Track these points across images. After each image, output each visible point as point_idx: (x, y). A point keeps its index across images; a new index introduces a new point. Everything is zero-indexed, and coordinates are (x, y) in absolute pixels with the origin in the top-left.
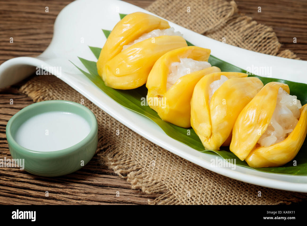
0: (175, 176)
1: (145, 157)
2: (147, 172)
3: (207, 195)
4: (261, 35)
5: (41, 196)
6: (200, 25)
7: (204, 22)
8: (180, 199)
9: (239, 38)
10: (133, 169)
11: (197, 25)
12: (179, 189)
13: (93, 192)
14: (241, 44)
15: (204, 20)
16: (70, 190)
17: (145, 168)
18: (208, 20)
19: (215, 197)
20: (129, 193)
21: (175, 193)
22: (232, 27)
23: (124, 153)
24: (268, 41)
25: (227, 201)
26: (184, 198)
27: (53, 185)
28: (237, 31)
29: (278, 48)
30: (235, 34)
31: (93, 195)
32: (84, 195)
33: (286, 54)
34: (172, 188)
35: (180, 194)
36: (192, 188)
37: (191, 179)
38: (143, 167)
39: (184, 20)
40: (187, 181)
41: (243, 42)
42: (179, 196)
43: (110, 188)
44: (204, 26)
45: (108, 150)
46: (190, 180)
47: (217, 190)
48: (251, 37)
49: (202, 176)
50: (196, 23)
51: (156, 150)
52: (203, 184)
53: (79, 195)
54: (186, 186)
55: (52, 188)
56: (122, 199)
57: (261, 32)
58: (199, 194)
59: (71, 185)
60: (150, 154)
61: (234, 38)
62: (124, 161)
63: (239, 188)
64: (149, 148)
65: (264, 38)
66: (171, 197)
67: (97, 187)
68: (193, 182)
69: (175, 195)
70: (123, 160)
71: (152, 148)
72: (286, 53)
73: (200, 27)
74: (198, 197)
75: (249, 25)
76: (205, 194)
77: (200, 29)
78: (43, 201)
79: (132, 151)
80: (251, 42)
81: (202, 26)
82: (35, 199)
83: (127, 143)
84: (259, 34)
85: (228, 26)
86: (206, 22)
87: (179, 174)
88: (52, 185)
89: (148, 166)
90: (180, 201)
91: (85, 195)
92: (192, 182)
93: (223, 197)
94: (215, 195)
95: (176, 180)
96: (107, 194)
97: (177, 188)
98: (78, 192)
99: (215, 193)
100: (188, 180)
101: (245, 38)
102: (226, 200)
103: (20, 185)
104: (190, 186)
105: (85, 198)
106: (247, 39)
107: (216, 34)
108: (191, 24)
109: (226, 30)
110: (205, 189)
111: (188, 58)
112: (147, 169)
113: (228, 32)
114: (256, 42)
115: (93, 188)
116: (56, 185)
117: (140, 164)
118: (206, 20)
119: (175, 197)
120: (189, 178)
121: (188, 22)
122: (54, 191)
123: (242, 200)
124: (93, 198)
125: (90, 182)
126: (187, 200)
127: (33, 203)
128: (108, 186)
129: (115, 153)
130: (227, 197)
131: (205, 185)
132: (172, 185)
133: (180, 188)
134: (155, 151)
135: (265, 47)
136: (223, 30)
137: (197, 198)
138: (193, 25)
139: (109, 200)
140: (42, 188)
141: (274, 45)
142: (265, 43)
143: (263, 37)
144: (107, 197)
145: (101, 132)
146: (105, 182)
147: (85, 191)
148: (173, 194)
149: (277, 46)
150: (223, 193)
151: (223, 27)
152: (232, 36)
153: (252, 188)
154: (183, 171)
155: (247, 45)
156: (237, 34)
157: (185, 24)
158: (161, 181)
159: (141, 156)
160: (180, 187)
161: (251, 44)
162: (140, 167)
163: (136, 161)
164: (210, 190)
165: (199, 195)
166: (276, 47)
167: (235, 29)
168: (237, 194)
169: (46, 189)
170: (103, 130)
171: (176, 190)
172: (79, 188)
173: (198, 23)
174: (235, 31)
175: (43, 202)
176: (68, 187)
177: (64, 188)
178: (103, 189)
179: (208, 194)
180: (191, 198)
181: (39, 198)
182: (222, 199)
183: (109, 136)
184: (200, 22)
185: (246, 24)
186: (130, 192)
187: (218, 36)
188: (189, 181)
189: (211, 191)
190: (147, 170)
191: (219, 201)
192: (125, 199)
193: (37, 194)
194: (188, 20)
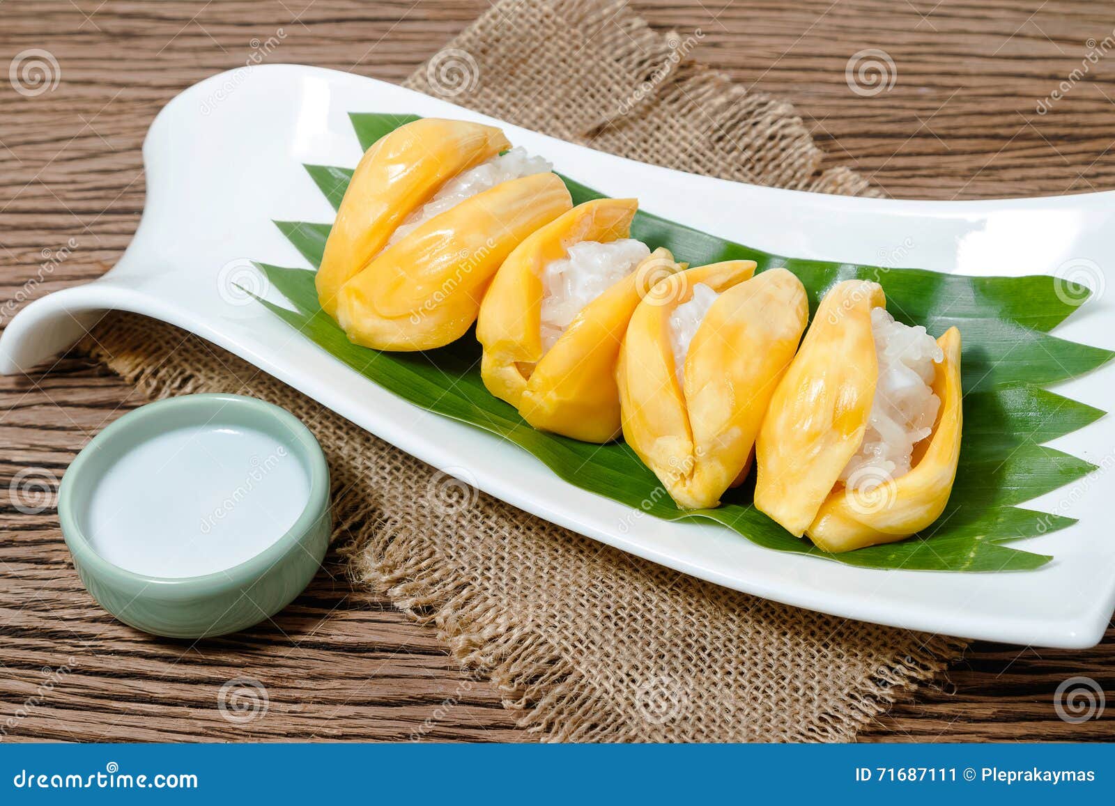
0: (572, 603)
1: (474, 541)
2: (486, 594)
3: (673, 660)
4: (759, 127)
5: (181, 699)
6: (580, 106)
7: (592, 96)
8: (598, 679)
9: (697, 138)
10: (446, 588)
11: (574, 106)
12: (588, 648)
13: (334, 672)
14: (703, 155)
15: (592, 90)
16: (265, 670)
17: (479, 582)
18: (603, 90)
19: (696, 665)
20: (438, 668)
21: (579, 663)
22: (675, 106)
23: (411, 538)
24: (783, 144)
25: (732, 677)
26: (607, 678)
27: (212, 658)
28: (690, 117)
29: (814, 164)
30: (684, 127)
31: (335, 683)
32: (307, 684)
33: (840, 179)
34: (571, 648)
35: (595, 666)
36: (625, 639)
37: (619, 612)
38: (475, 579)
39: (534, 94)
40: (608, 617)
41: (712, 149)
42: (594, 671)
43: (383, 654)
44: (593, 107)
45: (364, 529)
46: (616, 614)
47: (700, 640)
48: (732, 133)
49: (649, 594)
50: (568, 101)
51: (502, 516)
52: (655, 622)
53: (294, 686)
54: (609, 636)
55: (214, 669)
56: (423, 692)
57: (759, 119)
58: (650, 658)
59: (265, 652)
60: (489, 531)
61: (684, 138)
62: (417, 564)
63: (760, 626)
64: (482, 512)
65: (772, 138)
66: (570, 679)
67: (342, 655)
68: (628, 620)
69: (581, 670)
70: (412, 562)
71: (491, 512)
72: (837, 175)
73: (581, 112)
74: (648, 668)
75: (722, 99)
76: (666, 658)
77: (582, 117)
78: (191, 715)
79: (436, 525)
80: (733, 149)
81: (586, 106)
82: (165, 711)
83: (417, 499)
84: (755, 124)
85: (663, 103)
86: (598, 96)
87: (583, 595)
88: (210, 658)
89: (488, 574)
90: (598, 687)
91: (311, 684)
92: (625, 620)
93: (719, 664)
94: (695, 657)
95: (578, 620)
96: (375, 677)
97: (584, 645)
98: (288, 677)
99: (695, 650)
100: (612, 615)
101: (715, 137)
102: (729, 673)
103: (115, 664)
104: (621, 635)
105: (313, 695)
106: (720, 139)
107: (631, 129)
108: (555, 104)
109: (658, 116)
110: (665, 641)
111: (587, 240)
112: (486, 584)
113: (665, 122)
114: (747, 147)
115: (334, 659)
116: (223, 658)
117: (463, 568)
118: (598, 91)
119: (582, 676)
120: (612, 609)
121: (547, 98)
122: (220, 676)
123: (774, 669)
124: (338, 694)
125: (321, 639)
126: (617, 683)
127: (160, 725)
128: (374, 649)
129: (387, 537)
130: (730, 662)
131: (662, 628)
132: (566, 638)
133: (590, 645)
134: (501, 520)
135: (776, 162)
136: (650, 116)
137: (645, 672)
138: (561, 106)
139: (383, 698)
140: (181, 672)
141: (801, 155)
142: (776, 151)
143: (769, 132)
144: (378, 687)
145: (337, 470)
146: (367, 635)
147: (311, 672)
148: (576, 667)
149: (812, 157)
150: (716, 649)
151: (649, 109)
152: (678, 132)
153: (796, 623)
154: (593, 586)
155: (723, 159)
156: (690, 126)
157: (539, 104)
158: (536, 629)
159: (462, 538)
160: (593, 642)
161: (735, 154)
162: (464, 580)
163: (451, 557)
164: (679, 642)
165: (650, 663)
166: (807, 161)
167: (684, 111)
168: (759, 648)
169: (193, 672)
170: (341, 462)
171: (581, 652)
172: (291, 662)
173: (574, 101)
174: (684, 116)
175: (191, 718)
176: (257, 661)
177: (247, 666)
178: (360, 661)
179: (675, 656)
180: (628, 675)
181: (176, 705)
182: (717, 670)
183: (362, 480)
184: (581, 96)
185: (715, 96)
186: (443, 666)
187: (638, 135)
188: (614, 619)
189: (682, 645)
190: (486, 589)
191: (708, 678)
192: (430, 691)
193: (169, 691)
194: (546, 93)
